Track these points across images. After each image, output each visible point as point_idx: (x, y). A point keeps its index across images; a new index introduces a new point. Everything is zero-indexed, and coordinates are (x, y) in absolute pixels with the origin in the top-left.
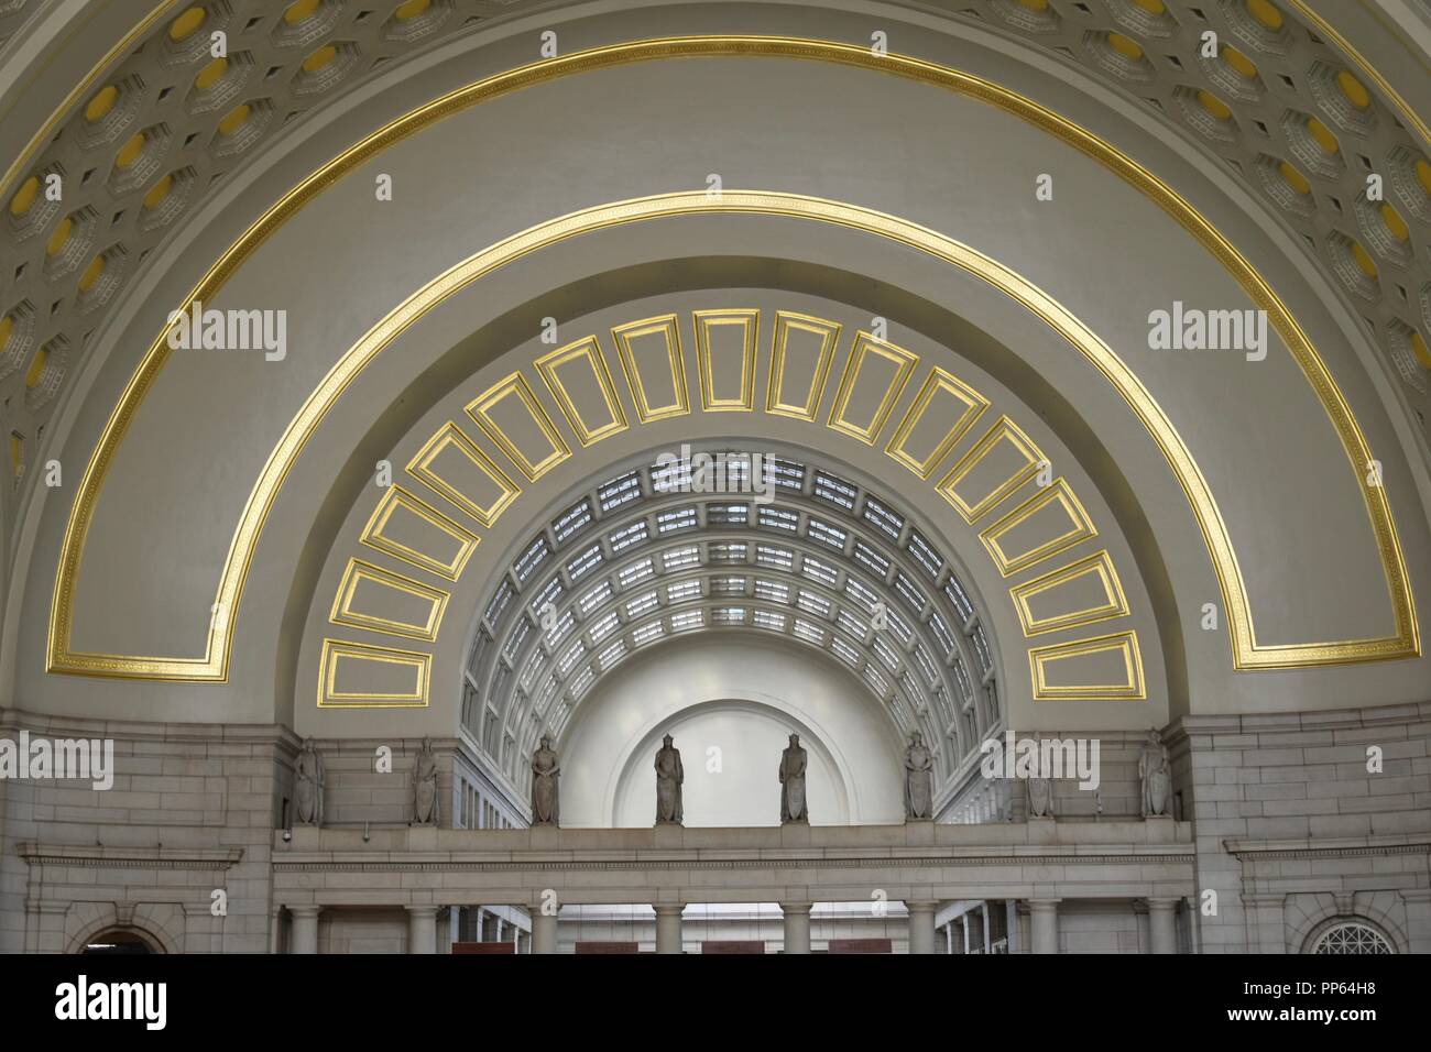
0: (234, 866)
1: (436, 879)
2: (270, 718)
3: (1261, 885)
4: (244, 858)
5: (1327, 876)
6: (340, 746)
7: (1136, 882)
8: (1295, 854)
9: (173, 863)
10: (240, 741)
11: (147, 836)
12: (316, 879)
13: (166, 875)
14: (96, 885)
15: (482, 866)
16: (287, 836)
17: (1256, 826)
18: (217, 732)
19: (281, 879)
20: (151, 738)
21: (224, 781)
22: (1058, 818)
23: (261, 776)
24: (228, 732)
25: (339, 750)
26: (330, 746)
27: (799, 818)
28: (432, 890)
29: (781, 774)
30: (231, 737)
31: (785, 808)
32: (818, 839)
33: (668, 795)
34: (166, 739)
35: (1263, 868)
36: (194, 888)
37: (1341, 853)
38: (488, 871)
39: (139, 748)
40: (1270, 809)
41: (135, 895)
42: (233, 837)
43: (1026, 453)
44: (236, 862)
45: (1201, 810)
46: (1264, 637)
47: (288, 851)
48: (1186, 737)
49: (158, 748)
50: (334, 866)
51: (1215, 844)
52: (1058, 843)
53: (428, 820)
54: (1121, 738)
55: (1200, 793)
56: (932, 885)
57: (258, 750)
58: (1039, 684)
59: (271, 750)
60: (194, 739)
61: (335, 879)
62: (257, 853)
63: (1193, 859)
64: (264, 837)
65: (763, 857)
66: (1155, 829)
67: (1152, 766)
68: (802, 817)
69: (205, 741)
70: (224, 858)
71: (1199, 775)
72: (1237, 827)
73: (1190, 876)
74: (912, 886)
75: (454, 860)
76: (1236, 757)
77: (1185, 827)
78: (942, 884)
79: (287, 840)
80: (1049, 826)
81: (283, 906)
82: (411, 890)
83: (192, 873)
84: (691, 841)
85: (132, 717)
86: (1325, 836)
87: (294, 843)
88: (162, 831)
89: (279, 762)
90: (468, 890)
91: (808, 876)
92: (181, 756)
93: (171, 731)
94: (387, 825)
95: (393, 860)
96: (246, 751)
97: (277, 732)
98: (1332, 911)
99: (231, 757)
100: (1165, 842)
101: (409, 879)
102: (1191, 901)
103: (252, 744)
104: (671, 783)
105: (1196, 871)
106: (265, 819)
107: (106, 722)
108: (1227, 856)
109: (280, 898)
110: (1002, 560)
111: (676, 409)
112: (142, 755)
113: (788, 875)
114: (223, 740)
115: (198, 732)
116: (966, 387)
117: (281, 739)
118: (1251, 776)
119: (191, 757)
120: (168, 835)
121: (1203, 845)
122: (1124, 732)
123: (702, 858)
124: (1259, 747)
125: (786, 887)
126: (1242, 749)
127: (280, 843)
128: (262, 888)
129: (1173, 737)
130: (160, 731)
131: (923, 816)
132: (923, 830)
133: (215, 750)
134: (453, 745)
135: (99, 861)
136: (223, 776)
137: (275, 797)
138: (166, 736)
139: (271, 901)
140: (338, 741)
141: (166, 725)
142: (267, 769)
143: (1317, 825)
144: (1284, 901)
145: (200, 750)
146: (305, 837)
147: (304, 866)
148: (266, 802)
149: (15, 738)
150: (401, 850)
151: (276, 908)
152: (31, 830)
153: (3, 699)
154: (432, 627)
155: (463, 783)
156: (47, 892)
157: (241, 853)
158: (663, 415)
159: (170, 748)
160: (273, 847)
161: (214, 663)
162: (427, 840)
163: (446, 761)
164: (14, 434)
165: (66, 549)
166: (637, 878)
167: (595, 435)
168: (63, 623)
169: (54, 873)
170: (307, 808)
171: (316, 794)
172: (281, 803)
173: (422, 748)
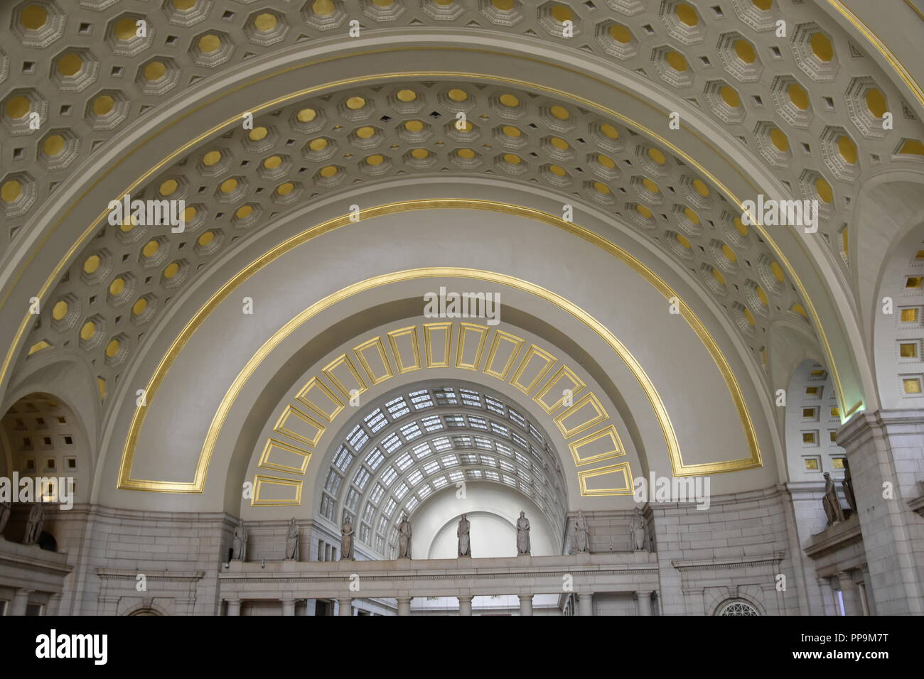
0: (201, 580)
1: (294, 586)
2: (221, 510)
3: (692, 584)
4: (205, 576)
5: (723, 578)
6: (260, 524)
7: (630, 584)
8: (707, 567)
9: (171, 578)
10: (207, 521)
12: (240, 586)
13: (168, 585)
15: (316, 579)
16: (227, 566)
17: (688, 554)
18: (196, 516)
19: (224, 587)
20: (165, 519)
21: (198, 540)
22: (591, 553)
23: (216, 537)
24: (201, 516)
25: (259, 526)
26: (256, 524)
27: (466, 554)
28: (292, 591)
29: (458, 534)
30: (202, 519)
31: (459, 550)
32: (475, 565)
33: (404, 544)
34: (172, 520)
35: (691, 575)
36: (180, 590)
37: (730, 566)
38: (319, 582)
39: (159, 524)
40: (694, 545)
41: (154, 594)
42: (201, 566)
43: (574, 381)
44: (201, 578)
45: (660, 547)
46: (687, 461)
47: (228, 572)
48: (652, 511)
49: (169, 524)
50: (248, 580)
51: (668, 563)
52: (592, 564)
53: (292, 558)
54: (623, 513)
55: (659, 538)
56: (530, 587)
57: (215, 525)
58: (584, 489)
59: (220, 525)
60: (185, 520)
61: (248, 586)
62: (212, 574)
63: (657, 571)
64: (215, 566)
65: (448, 573)
66: (639, 557)
67: (637, 525)
68: (468, 553)
69: (192, 521)
70: (195, 576)
71: (658, 530)
72: (677, 555)
73: (657, 580)
74: (520, 587)
75: (302, 576)
76: (676, 520)
77: (654, 555)
78: (535, 586)
79: (227, 568)
80: (587, 556)
81: (223, 600)
82: (283, 591)
83: (181, 583)
84: (414, 566)
85: (158, 510)
86: (722, 558)
87: (231, 569)
88: (168, 563)
89: (225, 530)
90: (308, 591)
91: (471, 583)
92: (179, 528)
93: (174, 516)
94: (274, 560)
95: (274, 577)
96: (209, 525)
97: (223, 516)
98: (727, 596)
99: (202, 528)
100: (644, 563)
101: (282, 586)
102: (658, 592)
103: (213, 522)
104: (405, 538)
105: (659, 577)
106: (216, 557)
107: (144, 512)
108: (674, 570)
109: (222, 596)
110: (565, 431)
111: (415, 367)
112: (160, 528)
113: (461, 582)
114: (199, 520)
115: (187, 516)
116: (546, 353)
117: (225, 519)
118: (684, 529)
119: (184, 528)
120: (170, 565)
121: (662, 564)
122: (625, 511)
123: (419, 574)
124: (687, 515)
125: (460, 588)
126: (679, 516)
127: (224, 569)
128: (212, 591)
129: (647, 512)
130: (170, 516)
131: (525, 552)
132: (526, 559)
133: (195, 525)
134: (311, 523)
136: (198, 537)
137: (223, 547)
138: (172, 519)
139: (217, 597)
140: (259, 522)
141: (172, 513)
142: (219, 533)
143: (718, 552)
144: (703, 591)
145: (189, 525)
146: (236, 566)
147: (234, 580)
148: (217, 549)
149: (99, 518)
150: (279, 572)
151: (221, 600)
152: (103, 562)
153: (93, 500)
154: (304, 468)
155: (321, 542)
156: (109, 592)
157: (204, 574)
158: (410, 370)
159: (174, 524)
160: (220, 571)
161: (198, 484)
162: (290, 567)
163: (307, 531)
164: (99, 377)
165: (130, 433)
166: (387, 585)
167: (379, 380)
168: (127, 466)
169: (113, 583)
170: (237, 553)
171: (241, 545)
172: (227, 550)
173: (292, 523)
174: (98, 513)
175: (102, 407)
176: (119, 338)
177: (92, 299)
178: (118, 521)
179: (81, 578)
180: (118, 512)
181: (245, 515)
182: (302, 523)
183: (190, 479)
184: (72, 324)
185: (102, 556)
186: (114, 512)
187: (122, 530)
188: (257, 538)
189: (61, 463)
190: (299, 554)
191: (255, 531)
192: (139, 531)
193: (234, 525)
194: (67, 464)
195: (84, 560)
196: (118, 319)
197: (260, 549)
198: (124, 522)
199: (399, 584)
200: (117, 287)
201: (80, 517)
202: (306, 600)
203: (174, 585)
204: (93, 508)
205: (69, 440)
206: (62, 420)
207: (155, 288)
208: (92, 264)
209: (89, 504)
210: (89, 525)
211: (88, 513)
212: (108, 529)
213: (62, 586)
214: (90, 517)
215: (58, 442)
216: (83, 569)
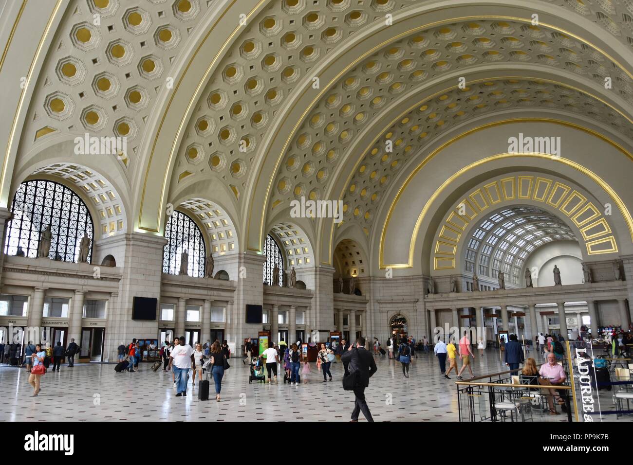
0: (417, 302)
1: (455, 303)
2: (421, 274)
6: (439, 277)
9: (406, 302)
10: (416, 279)
11: (401, 298)
12: (433, 304)
13: (405, 305)
14: (392, 307)
15: (464, 300)
18: (411, 277)
19: (427, 304)
23: (420, 285)
24: (414, 277)
28: (455, 305)
31: (527, 284)
34: (402, 279)
36: (410, 307)
38: (466, 301)
39: (398, 281)
41: (400, 309)
42: (417, 297)
47: (428, 299)
48: (622, 261)
50: (436, 301)
53: (453, 291)
57: (420, 280)
58: (590, 251)
59: (421, 280)
60: (407, 279)
61: (437, 304)
62: (421, 300)
64: (422, 296)
68: (531, 285)
69: (410, 279)
70: (415, 301)
71: (626, 270)
74: (557, 299)
75: (460, 299)
78: (564, 299)
82: (451, 305)
84: (508, 292)
85: (396, 276)
87: (429, 297)
88: (403, 297)
89: (424, 282)
90: (462, 305)
93: (403, 278)
94: (446, 293)
95: (447, 300)
96: (417, 280)
97: (422, 276)
99: (414, 282)
100: (619, 286)
101: (450, 303)
106: (422, 293)
109: (427, 308)
110: (577, 223)
111: (499, 201)
113: (528, 299)
114: (413, 279)
115: (408, 277)
119: (407, 282)
120: (405, 297)
123: (508, 296)
127: (426, 297)
133: (412, 281)
134: (461, 275)
135: (392, 303)
136: (414, 285)
137: (424, 289)
139: (425, 309)
142: (421, 283)
145: (409, 281)
146: (431, 296)
147: (431, 302)
148: (422, 290)
149: (374, 282)
150: (448, 297)
151: (426, 310)
152: (379, 298)
153: (371, 275)
154: (454, 252)
155: (467, 283)
156: (383, 309)
157: (418, 300)
158: (496, 202)
159: (403, 281)
160: (424, 298)
161: (410, 263)
162: (453, 295)
163: (459, 279)
164: (364, 228)
165: (380, 247)
166: (496, 301)
167: (482, 209)
168: (381, 260)
169: (384, 305)
170: (430, 290)
171: (432, 287)
172: (427, 290)
173: (451, 277)
174: (374, 280)
175: (367, 239)
176: (368, 211)
177: (355, 201)
178: (382, 282)
179: (372, 304)
180: (382, 278)
181: (432, 274)
182: (456, 276)
183: (407, 262)
184: (350, 212)
185: (378, 296)
186: (379, 278)
187: (384, 285)
188: (438, 283)
189: (357, 262)
190: (457, 289)
191: (438, 281)
192: (390, 285)
193: (428, 279)
194: (359, 262)
195: (372, 298)
196: (366, 205)
197: (441, 288)
198: (385, 282)
199: (500, 300)
200: (364, 193)
201: (367, 282)
202: (463, 308)
203: (407, 305)
204: (372, 278)
205: (358, 253)
206: (354, 246)
207: (378, 188)
208: (352, 189)
209: (370, 277)
210: (372, 285)
211: (370, 280)
212: (378, 285)
213: (366, 308)
214: (371, 281)
215: (354, 254)
216: (372, 301)
